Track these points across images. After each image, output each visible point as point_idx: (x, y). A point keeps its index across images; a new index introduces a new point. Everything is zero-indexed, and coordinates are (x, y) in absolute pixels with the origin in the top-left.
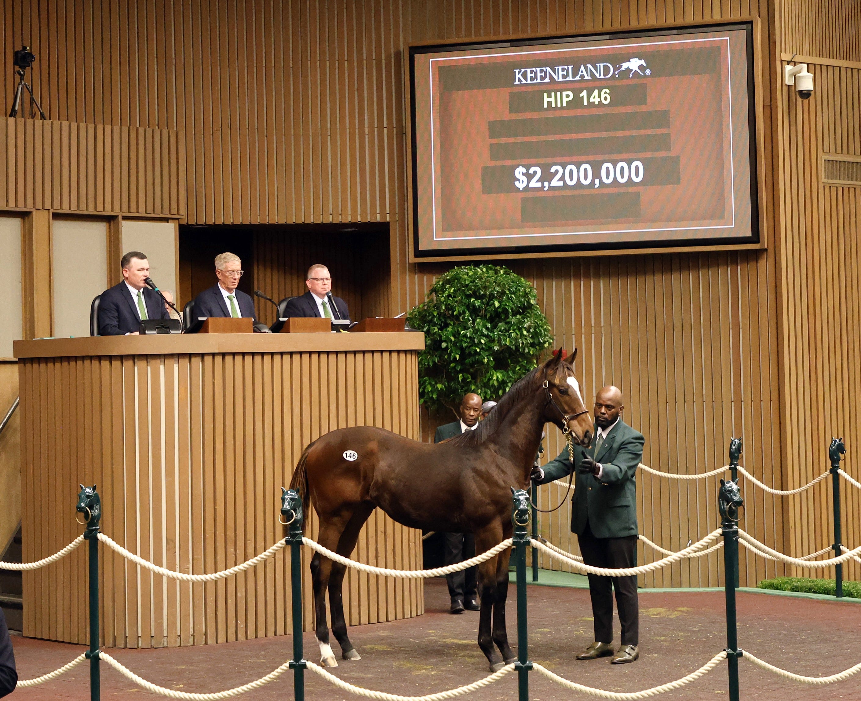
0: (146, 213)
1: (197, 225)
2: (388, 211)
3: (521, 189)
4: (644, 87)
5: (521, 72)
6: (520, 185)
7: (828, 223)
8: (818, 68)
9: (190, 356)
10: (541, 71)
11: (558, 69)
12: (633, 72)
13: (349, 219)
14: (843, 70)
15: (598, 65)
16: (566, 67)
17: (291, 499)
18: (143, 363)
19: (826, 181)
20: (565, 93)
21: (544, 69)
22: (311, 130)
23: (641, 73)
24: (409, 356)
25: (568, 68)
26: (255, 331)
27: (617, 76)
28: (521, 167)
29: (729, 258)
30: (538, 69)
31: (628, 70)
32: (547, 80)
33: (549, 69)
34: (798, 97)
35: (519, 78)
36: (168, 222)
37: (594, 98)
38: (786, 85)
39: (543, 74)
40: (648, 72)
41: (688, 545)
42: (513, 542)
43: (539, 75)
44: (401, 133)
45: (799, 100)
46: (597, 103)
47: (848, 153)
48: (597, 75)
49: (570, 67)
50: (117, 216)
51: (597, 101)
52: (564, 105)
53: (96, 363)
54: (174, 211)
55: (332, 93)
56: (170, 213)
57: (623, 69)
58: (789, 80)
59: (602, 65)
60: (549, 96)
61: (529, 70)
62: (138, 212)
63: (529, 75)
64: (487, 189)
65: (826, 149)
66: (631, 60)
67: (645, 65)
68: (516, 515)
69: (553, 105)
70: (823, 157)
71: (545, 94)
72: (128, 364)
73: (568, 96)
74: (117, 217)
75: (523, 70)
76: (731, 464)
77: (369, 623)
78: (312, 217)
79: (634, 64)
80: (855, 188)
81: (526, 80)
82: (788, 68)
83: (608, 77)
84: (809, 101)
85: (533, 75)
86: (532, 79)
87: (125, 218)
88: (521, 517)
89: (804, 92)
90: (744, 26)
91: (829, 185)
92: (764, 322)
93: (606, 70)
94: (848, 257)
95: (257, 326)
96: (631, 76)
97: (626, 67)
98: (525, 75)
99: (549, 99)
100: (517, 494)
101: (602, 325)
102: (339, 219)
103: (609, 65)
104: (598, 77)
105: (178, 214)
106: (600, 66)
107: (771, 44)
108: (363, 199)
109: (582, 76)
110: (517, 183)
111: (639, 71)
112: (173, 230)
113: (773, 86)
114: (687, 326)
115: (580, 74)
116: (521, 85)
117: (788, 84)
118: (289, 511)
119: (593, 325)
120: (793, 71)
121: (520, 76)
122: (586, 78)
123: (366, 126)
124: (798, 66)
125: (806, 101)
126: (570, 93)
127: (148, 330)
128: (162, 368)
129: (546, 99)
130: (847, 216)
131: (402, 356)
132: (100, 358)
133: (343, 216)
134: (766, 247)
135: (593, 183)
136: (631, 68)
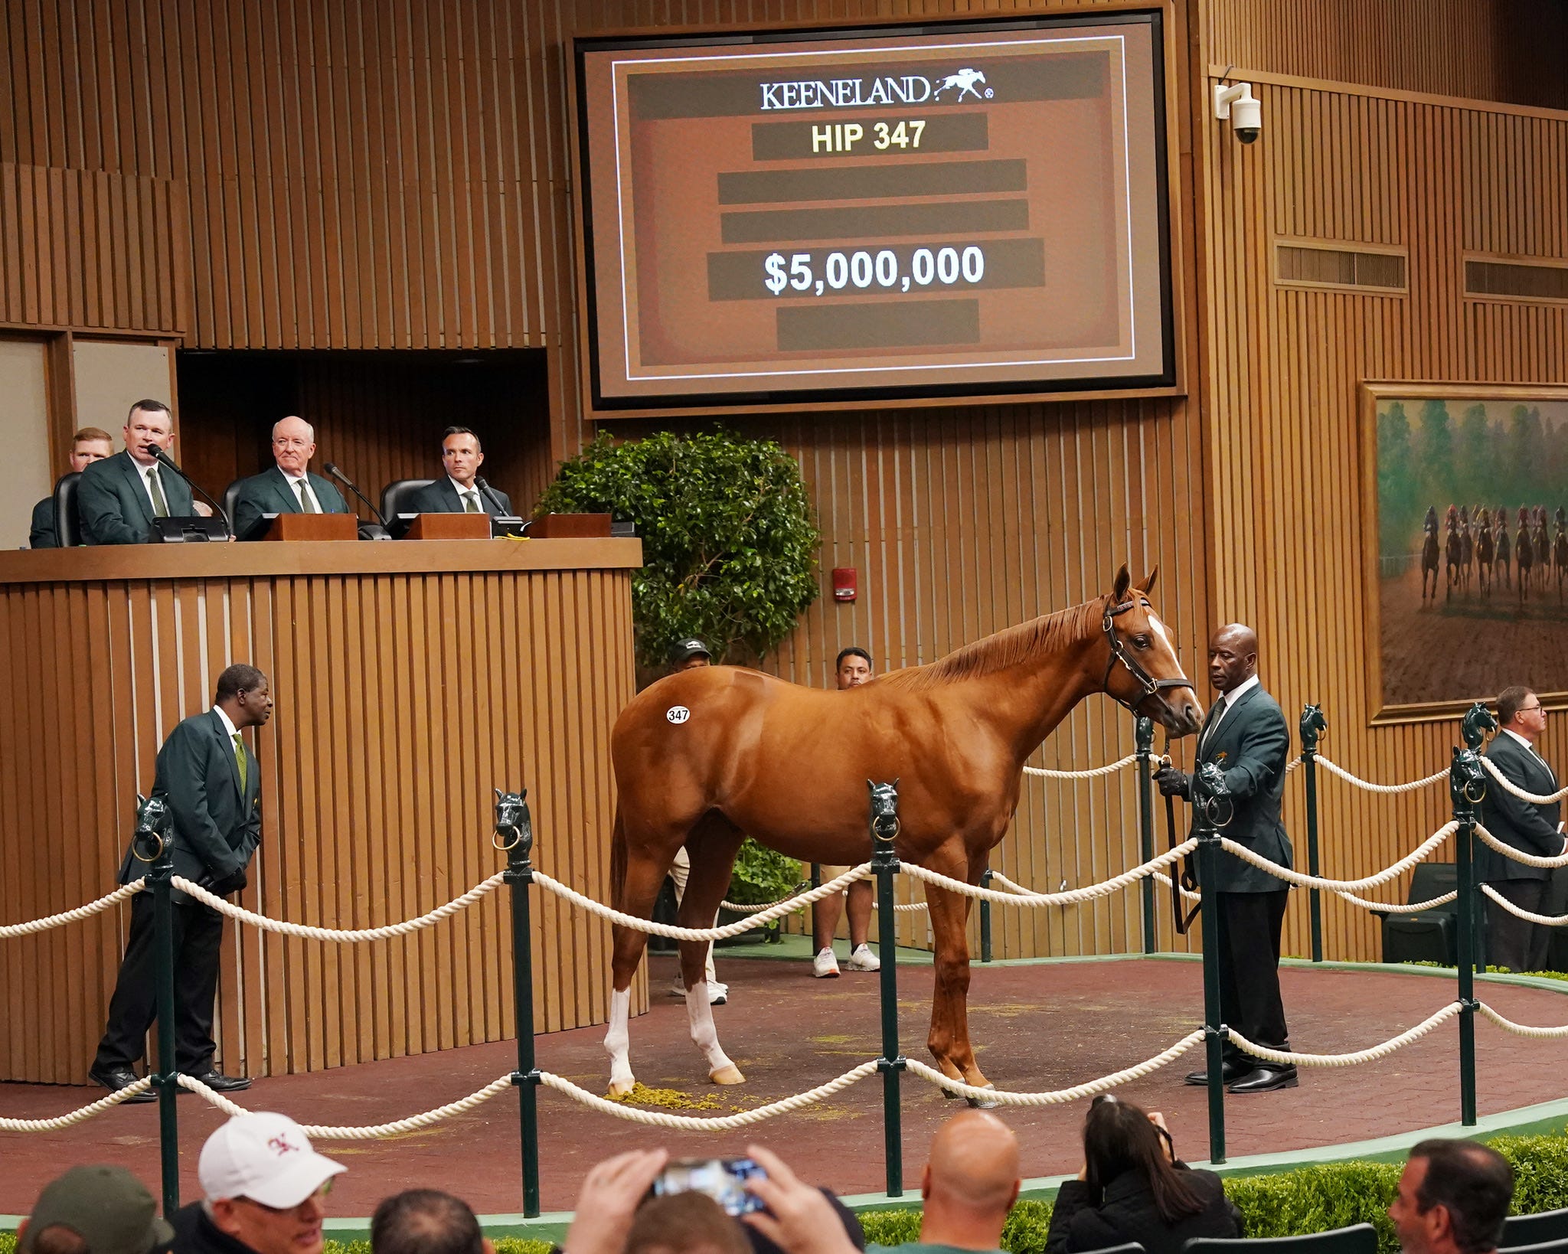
0: (116, 327)
1: (200, 350)
2: (543, 329)
3: (777, 293)
4: (982, 118)
5: (773, 89)
6: (776, 286)
7: (1284, 353)
8: (1267, 90)
9: (251, 580)
10: (808, 88)
11: (837, 84)
12: (964, 92)
13: (474, 343)
14: (1306, 94)
15: (904, 79)
16: (850, 82)
17: (513, 808)
18: (167, 593)
19: (1279, 281)
20: (848, 128)
21: (813, 84)
22: (401, 183)
23: (977, 94)
24: (618, 579)
25: (854, 84)
26: (361, 538)
27: (937, 99)
28: (775, 255)
29: (1125, 411)
30: (803, 85)
31: (956, 89)
32: (818, 104)
33: (820, 84)
34: (1236, 139)
35: (769, 99)
36: (156, 345)
37: (899, 136)
38: (1217, 119)
39: (810, 93)
40: (989, 93)
41: (1062, 888)
42: (872, 867)
43: (803, 94)
44: (563, 192)
45: (1238, 144)
46: (903, 146)
47: (1315, 235)
48: (903, 97)
49: (857, 82)
50: (64, 333)
51: (903, 141)
52: (848, 147)
53: (76, 594)
54: (167, 325)
55: (438, 116)
56: (160, 329)
57: (947, 86)
58: (1221, 111)
59: (910, 79)
60: (822, 132)
61: (785, 86)
62: (101, 326)
63: (786, 95)
64: (717, 293)
65: (1281, 230)
66: (961, 72)
67: (983, 80)
68: (876, 825)
69: (829, 148)
70: (1275, 242)
71: (815, 129)
72: (138, 595)
73: (854, 132)
74: (62, 334)
75: (776, 86)
76: (1140, 751)
77: (562, 1030)
78: (409, 338)
79: (965, 79)
80: (1325, 294)
81: (782, 103)
82: (1220, 90)
83: (922, 100)
84: (1253, 147)
85: (793, 94)
86: (792, 101)
87: (78, 336)
88: (883, 827)
89: (1246, 131)
90: (1148, 17)
91: (1286, 288)
92: (1182, 515)
93: (919, 89)
94: (1314, 409)
95: (365, 527)
96: (960, 100)
97: (952, 84)
98: (779, 94)
99: (822, 138)
100: (878, 790)
101: (915, 524)
102: (456, 343)
103: (923, 79)
104: (905, 100)
105: (174, 329)
106: (907, 81)
107: (1192, 48)
108: (499, 306)
109: (878, 99)
110: (769, 282)
111: (974, 91)
112: (166, 359)
113: (1196, 120)
114: (1057, 526)
115: (874, 93)
116: (773, 111)
117: (1220, 117)
118: (510, 827)
119: (899, 525)
120: (1228, 96)
121: (771, 96)
122: (885, 101)
123: (501, 178)
124: (1236, 87)
125: (1248, 147)
126: (858, 127)
127: (169, 535)
128: (201, 601)
129: (817, 138)
130: (1313, 340)
131: (608, 578)
132: (85, 585)
133: (465, 338)
134: (1186, 392)
135: (898, 283)
136: (959, 86)
